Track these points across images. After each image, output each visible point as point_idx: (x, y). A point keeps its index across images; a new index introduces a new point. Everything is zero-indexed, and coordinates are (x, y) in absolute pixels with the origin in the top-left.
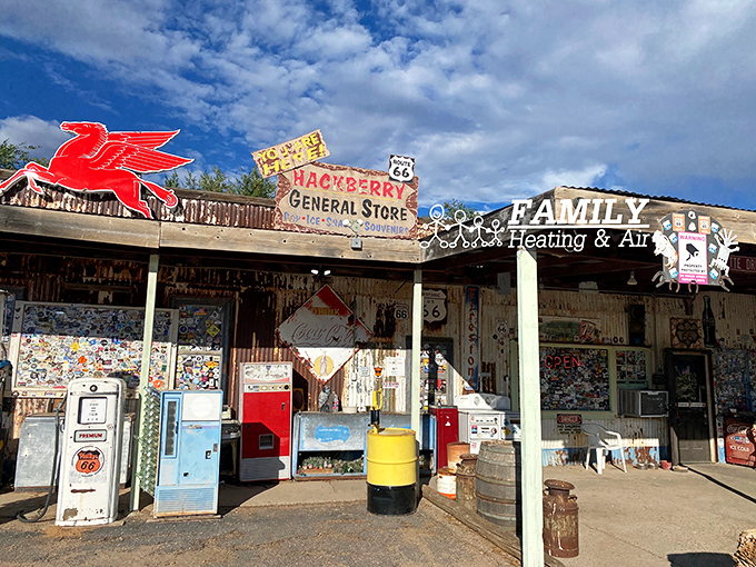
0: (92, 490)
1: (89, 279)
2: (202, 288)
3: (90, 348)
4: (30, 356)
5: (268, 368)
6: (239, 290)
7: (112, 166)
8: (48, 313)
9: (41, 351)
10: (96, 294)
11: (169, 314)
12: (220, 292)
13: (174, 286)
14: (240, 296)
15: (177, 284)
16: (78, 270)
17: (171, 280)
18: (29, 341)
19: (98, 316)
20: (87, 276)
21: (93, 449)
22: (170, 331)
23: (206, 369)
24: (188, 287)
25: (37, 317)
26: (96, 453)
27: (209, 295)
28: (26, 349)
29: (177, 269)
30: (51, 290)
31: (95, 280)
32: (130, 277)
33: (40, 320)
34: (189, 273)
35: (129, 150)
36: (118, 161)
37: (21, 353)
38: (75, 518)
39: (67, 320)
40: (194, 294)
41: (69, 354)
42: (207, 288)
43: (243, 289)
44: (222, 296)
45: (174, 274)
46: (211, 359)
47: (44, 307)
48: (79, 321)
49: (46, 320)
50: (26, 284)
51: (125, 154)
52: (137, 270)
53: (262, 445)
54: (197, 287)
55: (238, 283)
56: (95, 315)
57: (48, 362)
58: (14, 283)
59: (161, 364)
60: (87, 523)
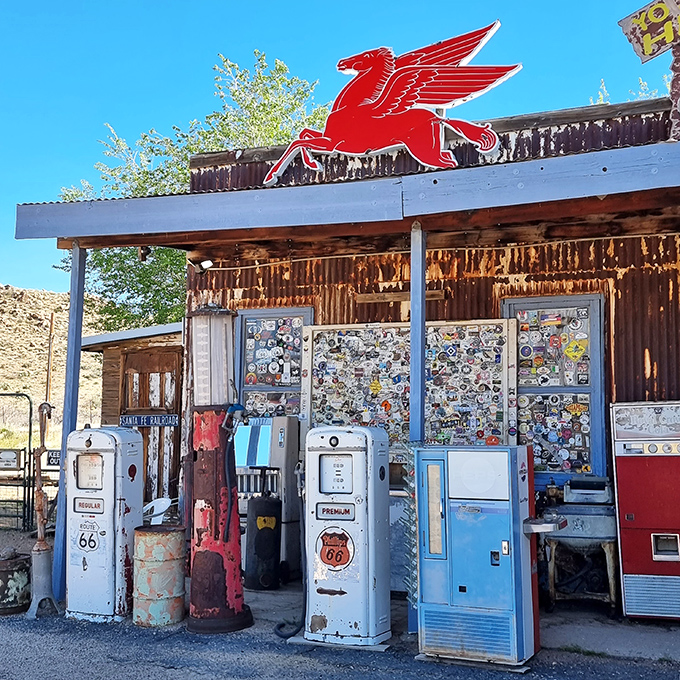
0: (342, 593)
1: (387, 285)
2: (551, 278)
3: (394, 389)
4: (324, 402)
5: (658, 411)
6: (614, 275)
7: (402, 107)
8: (339, 340)
9: (335, 395)
10: (397, 305)
11: (500, 328)
12: (580, 283)
13: (506, 281)
14: (616, 286)
15: (512, 277)
16: (371, 272)
17: (500, 271)
18: (321, 382)
19: (401, 340)
20: (384, 280)
21: (340, 532)
22: (504, 355)
23: (567, 417)
24: (528, 280)
25: (327, 347)
26: (343, 538)
27: (562, 290)
28: (318, 393)
29: (508, 252)
30: (342, 306)
31: (394, 285)
32: (441, 276)
33: (332, 351)
34: (528, 257)
35: (425, 76)
36: (410, 97)
37: (314, 398)
38: (325, 630)
39: (362, 348)
40: (537, 291)
41: (369, 398)
42: (559, 278)
43: (621, 272)
44: (584, 288)
45: (505, 262)
46: (575, 399)
47: (334, 331)
48: (378, 349)
49: (338, 349)
50: (313, 304)
51: (418, 84)
52: (450, 262)
53: (658, 552)
54: (543, 278)
55: (610, 262)
56: (397, 338)
57: (345, 410)
58: (300, 301)
59: (494, 409)
60: (338, 641)
